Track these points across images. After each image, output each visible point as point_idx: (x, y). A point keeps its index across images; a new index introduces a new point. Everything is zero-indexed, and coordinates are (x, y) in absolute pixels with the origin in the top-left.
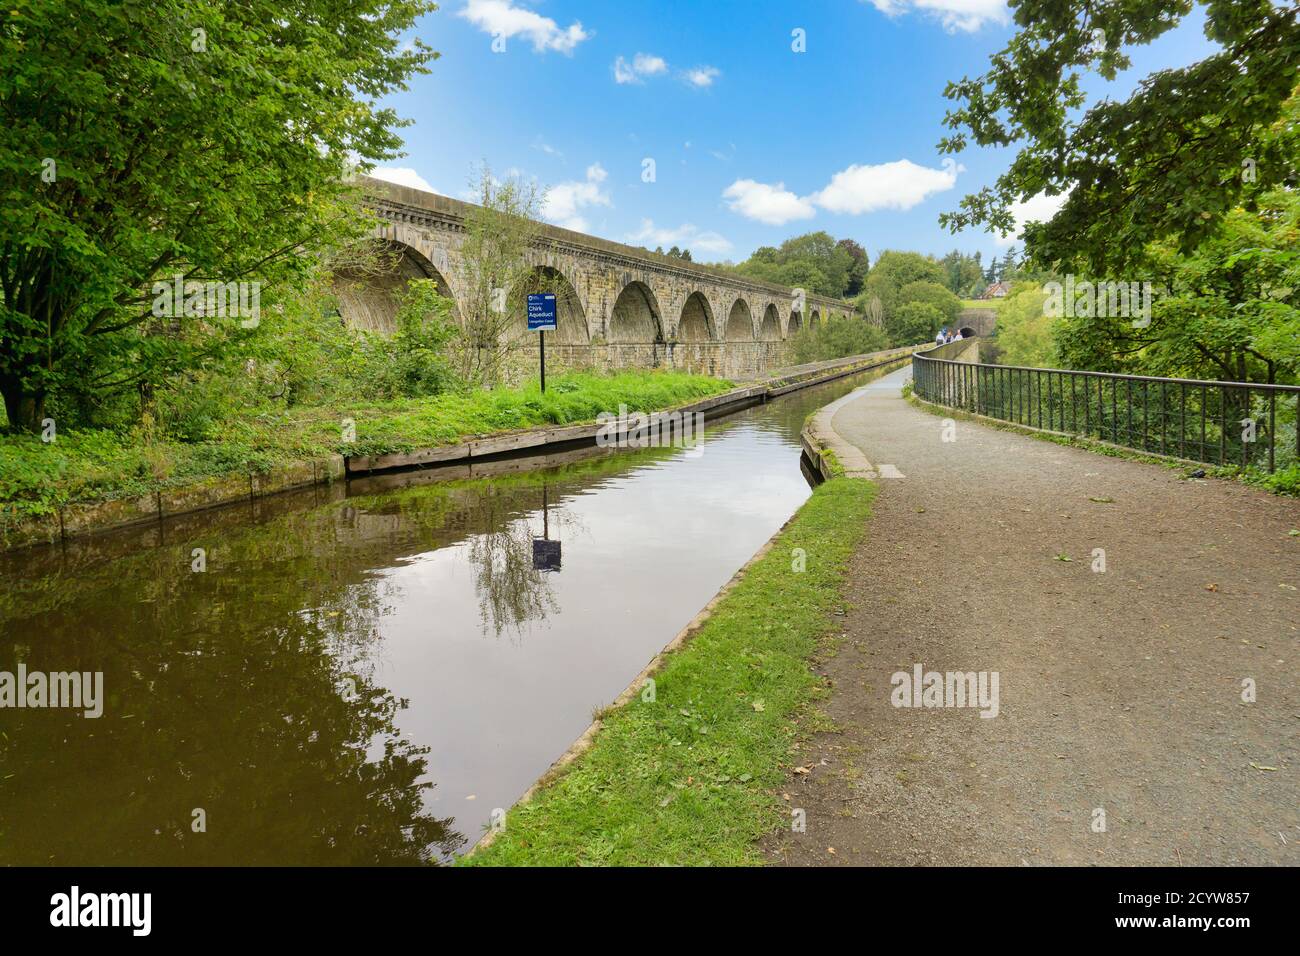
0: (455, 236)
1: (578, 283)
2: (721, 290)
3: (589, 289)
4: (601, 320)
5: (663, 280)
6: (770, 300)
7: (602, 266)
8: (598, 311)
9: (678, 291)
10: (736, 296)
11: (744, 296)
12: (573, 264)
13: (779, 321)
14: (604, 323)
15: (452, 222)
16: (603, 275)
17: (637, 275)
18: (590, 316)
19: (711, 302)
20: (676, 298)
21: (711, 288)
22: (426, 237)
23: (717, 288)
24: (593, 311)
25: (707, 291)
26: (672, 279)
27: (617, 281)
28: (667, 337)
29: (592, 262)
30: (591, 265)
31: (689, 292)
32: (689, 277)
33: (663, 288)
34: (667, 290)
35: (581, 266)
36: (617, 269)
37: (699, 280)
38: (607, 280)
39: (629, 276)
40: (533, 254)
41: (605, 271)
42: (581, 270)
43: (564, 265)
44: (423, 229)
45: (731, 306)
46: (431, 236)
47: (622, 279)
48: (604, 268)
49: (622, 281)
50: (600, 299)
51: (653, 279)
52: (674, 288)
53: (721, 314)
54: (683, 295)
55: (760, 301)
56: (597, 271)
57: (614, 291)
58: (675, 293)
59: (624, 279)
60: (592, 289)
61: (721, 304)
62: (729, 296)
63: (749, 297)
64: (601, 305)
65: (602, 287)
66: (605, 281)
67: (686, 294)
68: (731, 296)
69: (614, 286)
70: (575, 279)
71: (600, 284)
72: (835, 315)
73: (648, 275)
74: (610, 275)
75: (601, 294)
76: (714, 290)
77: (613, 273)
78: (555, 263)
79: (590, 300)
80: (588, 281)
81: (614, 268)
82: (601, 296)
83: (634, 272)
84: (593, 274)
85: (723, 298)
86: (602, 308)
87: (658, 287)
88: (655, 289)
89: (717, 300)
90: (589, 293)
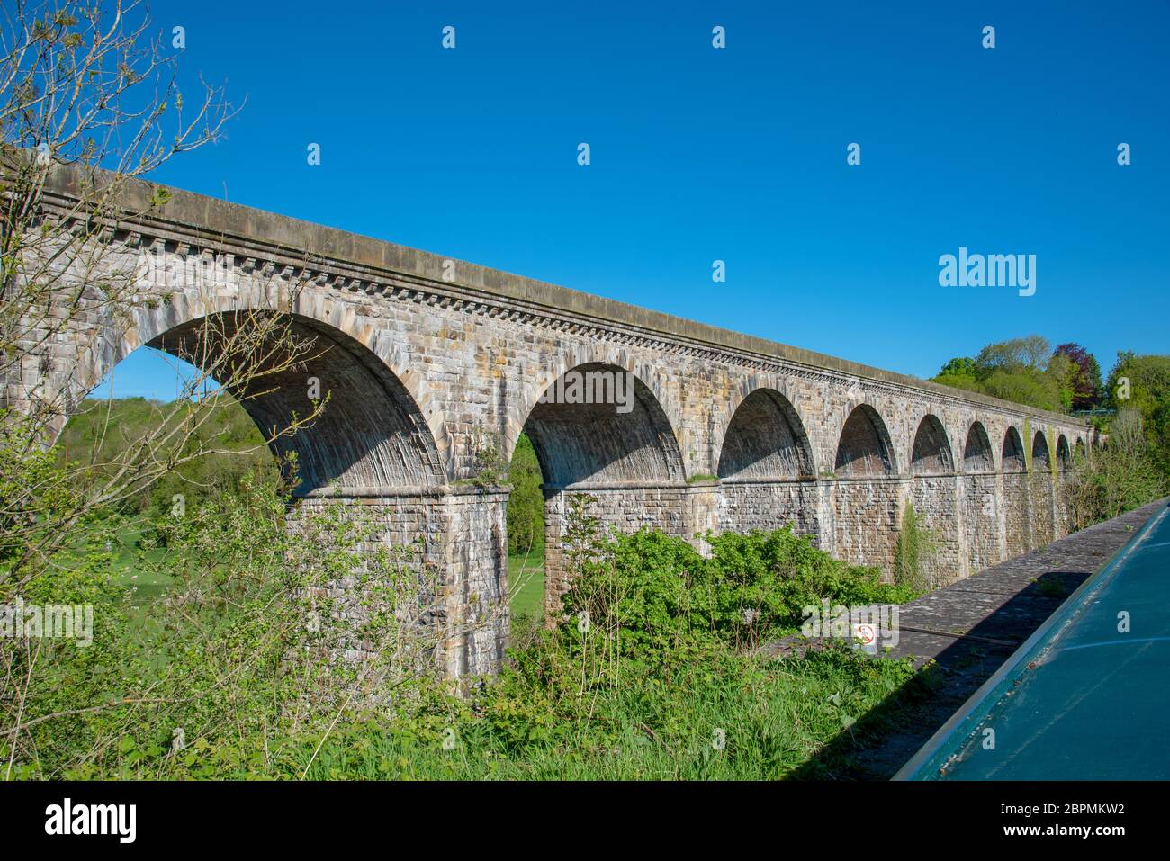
0: (423, 308)
1: (663, 390)
2: (901, 402)
3: (683, 399)
4: (706, 447)
5: (809, 387)
6: (974, 415)
7: (707, 364)
8: (700, 432)
9: (833, 403)
10: (923, 411)
11: (936, 410)
12: (654, 361)
13: (989, 447)
14: (711, 451)
15: (415, 287)
16: (708, 378)
17: (766, 379)
18: (685, 442)
19: (886, 420)
20: (831, 414)
21: (886, 399)
22: (363, 311)
23: (895, 399)
24: (692, 434)
25: (879, 402)
26: (824, 385)
27: (732, 388)
28: (819, 470)
29: (690, 359)
30: (686, 361)
31: (850, 405)
32: (851, 383)
33: (809, 398)
34: (816, 401)
35: (668, 364)
36: (732, 368)
38: (715, 385)
39: (752, 380)
40: (581, 343)
41: (712, 372)
42: (670, 370)
43: (638, 363)
44: (361, 296)
45: (916, 426)
46: (375, 309)
47: (742, 385)
48: (710, 368)
49: (740, 388)
50: (703, 414)
51: (792, 385)
52: (827, 399)
53: (902, 437)
54: (842, 408)
55: (960, 417)
56: (698, 372)
57: (727, 403)
58: (829, 406)
59: (744, 385)
60: (689, 399)
61: (902, 421)
62: (914, 411)
63: (944, 411)
64: (706, 424)
65: (706, 396)
66: (711, 387)
67: (847, 408)
68: (916, 409)
69: (727, 394)
70: (659, 384)
71: (703, 392)
72: (1068, 437)
73: (785, 379)
74: (721, 378)
75: (706, 407)
76: (891, 403)
77: (726, 376)
78: (621, 357)
79: (685, 417)
80: (683, 387)
81: (726, 368)
82: (705, 411)
83: (761, 375)
84: (690, 376)
85: (904, 414)
86: (706, 428)
87: (800, 397)
88: (796, 399)
89: (896, 415)
90: (683, 406)
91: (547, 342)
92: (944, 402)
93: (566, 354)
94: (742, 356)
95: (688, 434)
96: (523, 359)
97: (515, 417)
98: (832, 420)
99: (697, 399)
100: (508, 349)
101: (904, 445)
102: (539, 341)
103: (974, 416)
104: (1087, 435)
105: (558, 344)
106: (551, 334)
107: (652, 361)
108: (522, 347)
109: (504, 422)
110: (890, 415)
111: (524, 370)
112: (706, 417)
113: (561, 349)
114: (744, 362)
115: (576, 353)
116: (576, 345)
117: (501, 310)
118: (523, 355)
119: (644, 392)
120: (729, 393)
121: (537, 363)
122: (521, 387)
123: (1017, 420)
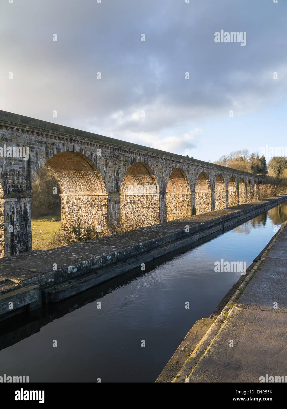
2: (193, 168)
3: (106, 165)
4: (116, 182)
5: (157, 162)
8: (113, 176)
9: (166, 167)
10: (201, 171)
11: (205, 171)
16: (116, 158)
17: (140, 159)
18: (107, 179)
19: (187, 174)
20: (165, 171)
21: (187, 167)
23: (190, 167)
24: (110, 177)
25: (184, 168)
26: (163, 161)
27: (127, 161)
29: (109, 151)
31: (173, 168)
32: (174, 161)
33: (157, 166)
34: (160, 167)
36: (127, 155)
37: (179, 162)
38: (120, 161)
39: (135, 159)
40: (63, 145)
41: (118, 156)
42: (101, 155)
43: (88, 152)
45: (198, 175)
47: (130, 161)
48: (117, 154)
49: (130, 162)
50: (114, 170)
51: (151, 161)
52: (164, 166)
53: (192, 179)
54: (170, 169)
55: (214, 173)
56: (113, 155)
57: (124, 167)
58: (165, 168)
59: (132, 160)
60: (109, 165)
61: (192, 174)
62: (197, 171)
63: (208, 171)
64: (116, 174)
65: (116, 164)
66: (118, 161)
67: (172, 169)
68: (198, 170)
69: (124, 164)
70: (97, 160)
71: (115, 163)
72: (251, 179)
73: (148, 159)
74: (122, 158)
75: (116, 168)
76: (189, 168)
77: (124, 157)
78: (81, 150)
79: (107, 171)
80: (106, 161)
81: (124, 154)
82: (115, 169)
83: (138, 157)
84: (110, 157)
85: (194, 172)
86: (116, 175)
87: (154, 165)
88: (152, 166)
89: (190, 172)
90: (106, 167)
91: (49, 143)
92: (208, 168)
93: (57, 148)
94: (131, 151)
95: (108, 177)
96: (37, 149)
97: (34, 170)
98: (166, 173)
99: (112, 165)
100: (31, 146)
101: (193, 182)
102: (45, 143)
103: (219, 173)
104: (258, 180)
105: (53, 144)
106: (50, 141)
107: (94, 151)
108: (37, 145)
109: (29, 172)
110: (188, 172)
111: (38, 153)
112: (116, 171)
113: (55, 146)
114: (132, 153)
115: (61, 147)
116: (61, 145)
117: (28, 131)
118: (38, 148)
119: (91, 162)
120: (125, 163)
121: (44, 151)
122: (37, 160)
123: (234, 174)
